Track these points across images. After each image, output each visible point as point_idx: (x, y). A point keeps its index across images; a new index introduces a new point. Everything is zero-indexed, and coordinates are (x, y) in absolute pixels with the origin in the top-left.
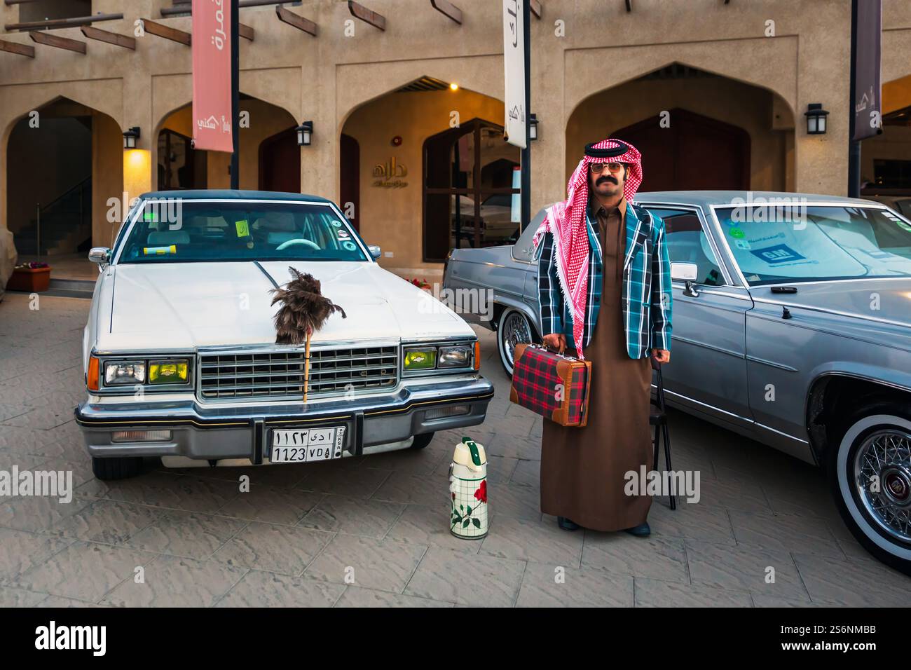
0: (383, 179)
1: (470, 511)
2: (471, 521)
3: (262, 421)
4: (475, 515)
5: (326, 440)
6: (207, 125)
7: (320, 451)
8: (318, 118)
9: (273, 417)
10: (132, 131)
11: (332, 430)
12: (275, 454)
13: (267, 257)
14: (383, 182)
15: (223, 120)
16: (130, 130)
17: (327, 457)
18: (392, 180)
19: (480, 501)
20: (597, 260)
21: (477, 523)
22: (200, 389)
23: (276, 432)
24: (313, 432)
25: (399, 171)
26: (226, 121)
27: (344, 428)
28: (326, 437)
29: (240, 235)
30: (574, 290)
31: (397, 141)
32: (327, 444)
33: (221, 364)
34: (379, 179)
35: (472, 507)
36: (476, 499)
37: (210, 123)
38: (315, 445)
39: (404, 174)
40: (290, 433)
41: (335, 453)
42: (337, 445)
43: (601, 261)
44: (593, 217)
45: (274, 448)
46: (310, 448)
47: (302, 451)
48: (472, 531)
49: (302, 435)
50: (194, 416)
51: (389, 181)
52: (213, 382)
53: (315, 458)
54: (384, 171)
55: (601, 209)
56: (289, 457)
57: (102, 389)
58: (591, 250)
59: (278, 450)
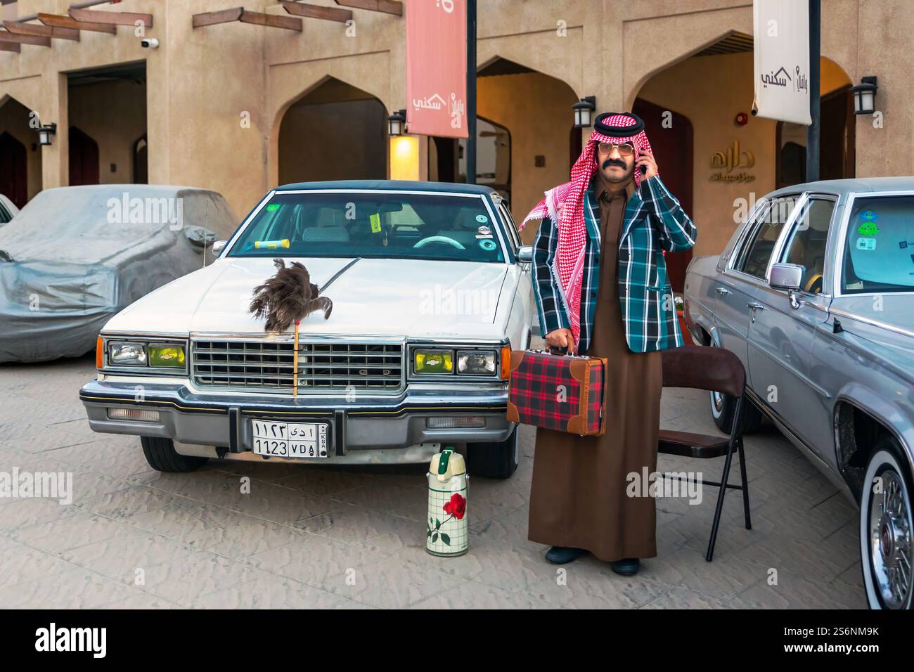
0: (724, 171)
1: (438, 526)
2: (440, 536)
3: (237, 409)
4: (444, 529)
5: (308, 436)
6: (428, 105)
7: (303, 447)
8: (602, 92)
9: (250, 407)
10: (398, 115)
11: (313, 427)
12: (256, 445)
13: (381, 254)
14: (723, 176)
15: (453, 98)
16: (395, 113)
17: (312, 455)
18: (735, 172)
19: (449, 516)
20: (595, 250)
21: (446, 539)
22: (193, 375)
23: (254, 422)
24: (292, 426)
25: (744, 160)
26: (457, 99)
27: (326, 426)
28: (308, 433)
29: (374, 231)
30: (567, 287)
31: (740, 119)
32: (309, 441)
33: (214, 351)
34: (717, 171)
35: (441, 521)
36: (445, 512)
37: (432, 102)
38: (296, 441)
39: (751, 164)
40: (269, 424)
41: (320, 452)
42: (321, 444)
43: (599, 251)
44: (595, 202)
45: (255, 440)
46: (291, 443)
47: (283, 445)
48: (439, 546)
49: (281, 428)
50: (176, 399)
51: (730, 174)
52: (207, 369)
53: (298, 454)
54: (724, 159)
55: (604, 193)
56: (271, 450)
57: (106, 367)
58: (588, 240)
59: (259, 441)
